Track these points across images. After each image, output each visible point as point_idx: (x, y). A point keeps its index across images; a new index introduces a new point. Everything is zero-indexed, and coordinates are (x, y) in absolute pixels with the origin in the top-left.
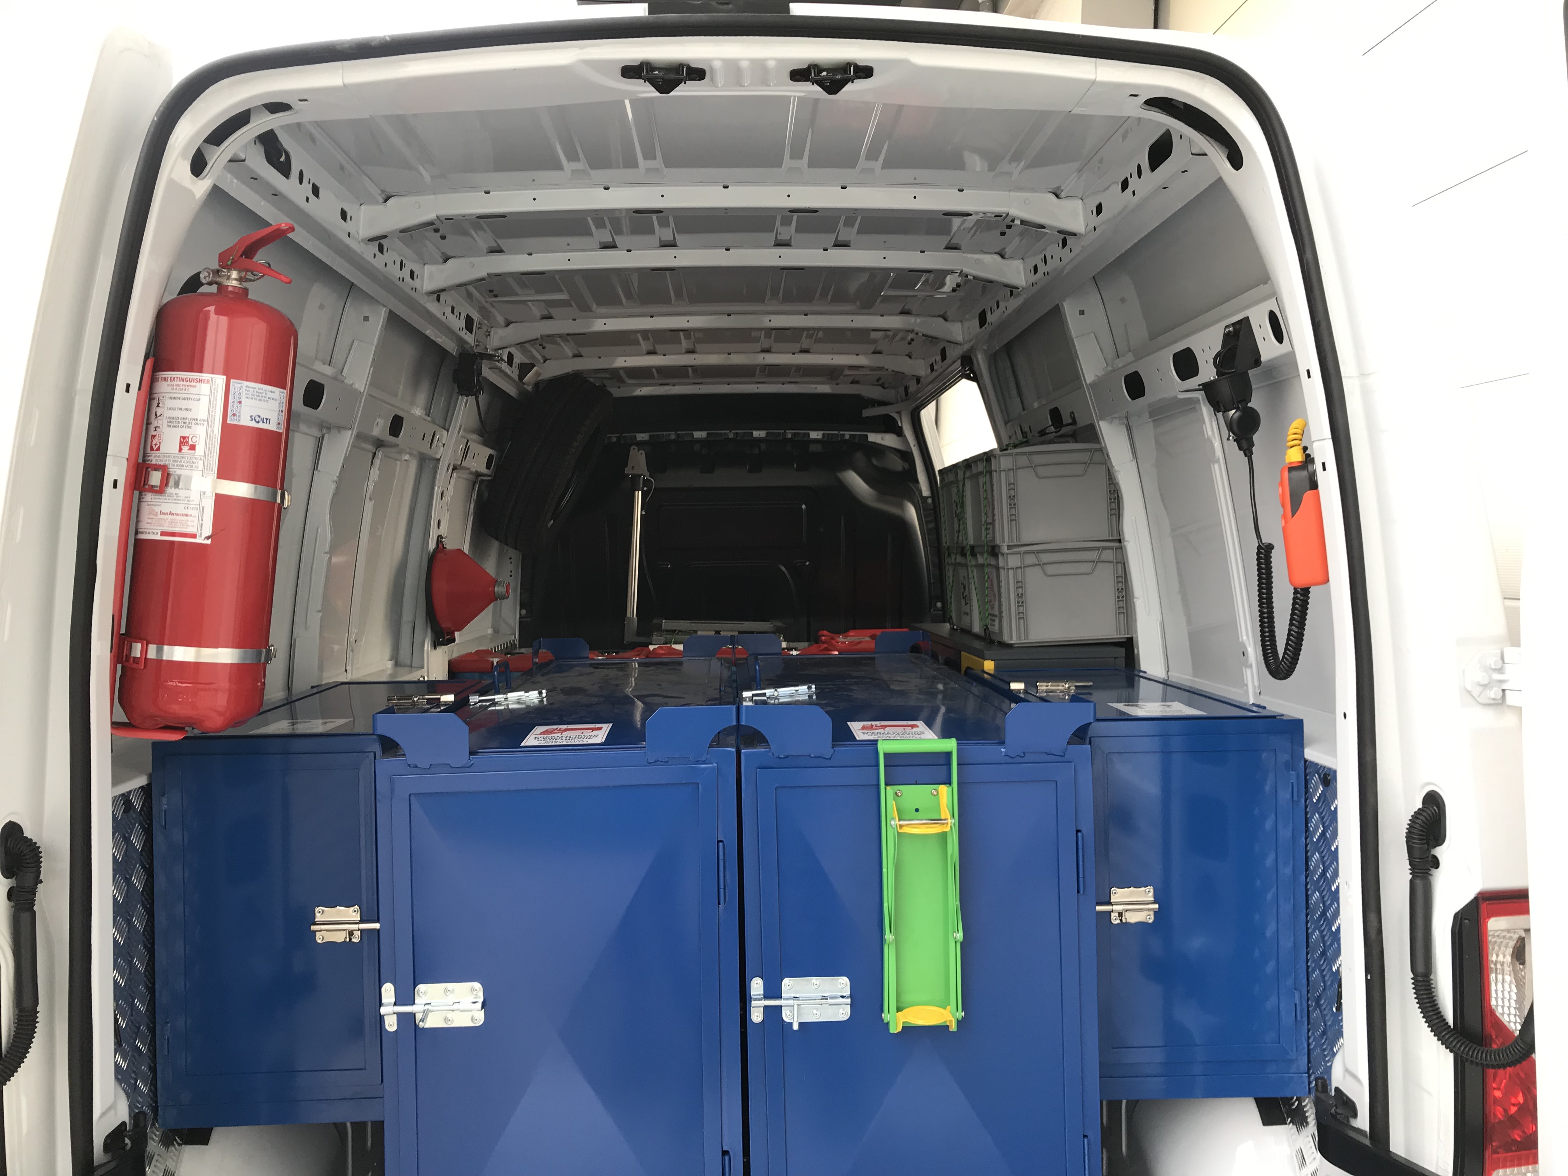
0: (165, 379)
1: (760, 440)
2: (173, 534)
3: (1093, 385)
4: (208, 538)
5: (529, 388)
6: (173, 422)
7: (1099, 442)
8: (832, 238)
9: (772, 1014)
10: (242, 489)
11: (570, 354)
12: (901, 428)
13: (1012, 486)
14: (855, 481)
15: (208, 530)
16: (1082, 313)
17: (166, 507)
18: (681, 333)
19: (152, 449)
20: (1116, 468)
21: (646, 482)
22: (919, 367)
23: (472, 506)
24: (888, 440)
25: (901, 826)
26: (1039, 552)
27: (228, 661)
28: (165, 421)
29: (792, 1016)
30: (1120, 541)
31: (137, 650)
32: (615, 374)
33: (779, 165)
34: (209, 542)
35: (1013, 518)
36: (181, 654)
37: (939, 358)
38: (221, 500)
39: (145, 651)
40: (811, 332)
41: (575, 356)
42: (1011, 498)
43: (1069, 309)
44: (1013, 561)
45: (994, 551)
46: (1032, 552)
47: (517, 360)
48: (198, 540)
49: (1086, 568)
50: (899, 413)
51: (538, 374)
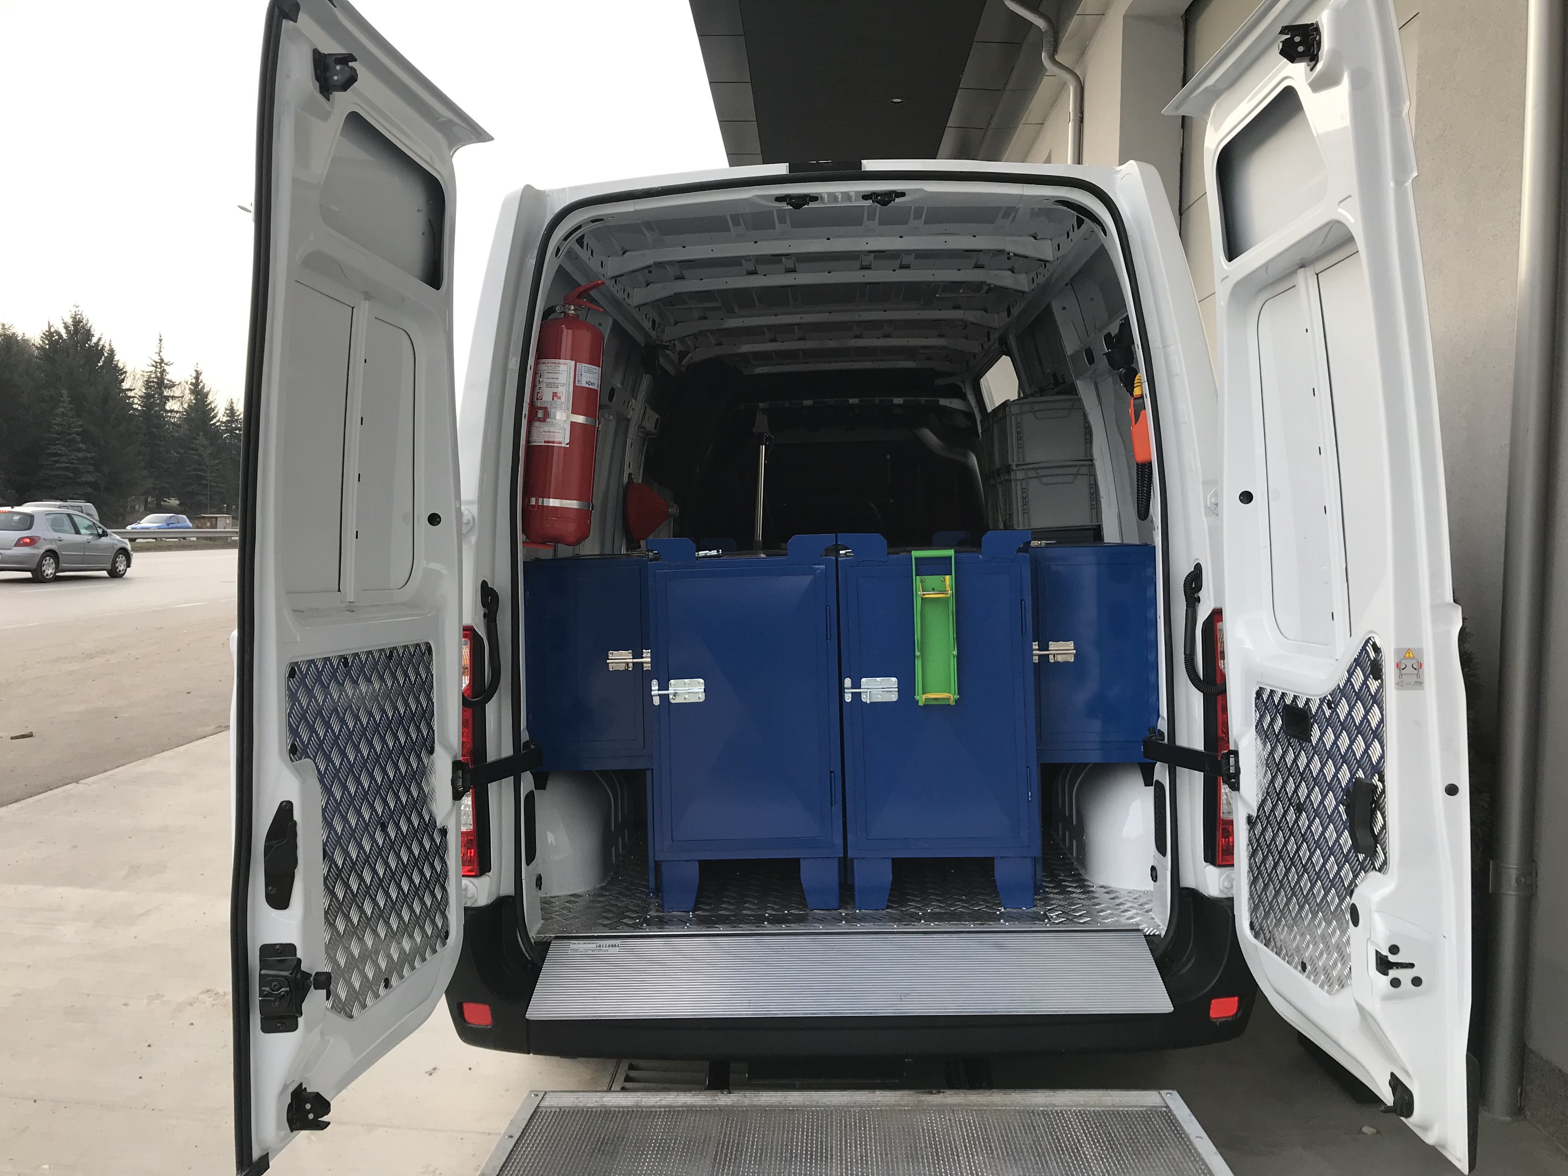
0: (544, 363)
1: (853, 406)
2: (548, 442)
3: (1072, 356)
4: (567, 444)
5: (684, 369)
6: (549, 385)
7: (1077, 394)
8: (898, 262)
9: (857, 696)
10: (580, 419)
11: (714, 342)
12: (965, 394)
13: (1019, 425)
14: (930, 437)
15: (567, 441)
16: (1064, 308)
17: (546, 429)
18: (796, 326)
19: (537, 399)
20: (1088, 411)
21: (768, 439)
22: (974, 347)
23: (643, 457)
24: (955, 404)
25: (924, 595)
26: (1038, 468)
27: (576, 507)
28: (545, 385)
29: (865, 698)
30: (1092, 460)
31: (533, 501)
32: (744, 357)
33: (860, 223)
34: (568, 446)
35: (1019, 447)
36: (553, 503)
37: (986, 339)
38: (573, 424)
39: (537, 501)
40: (890, 322)
41: (717, 345)
42: (1019, 433)
43: (1056, 307)
44: (1020, 475)
45: (1008, 469)
46: (1033, 469)
47: (678, 349)
48: (563, 445)
49: (1069, 479)
50: (963, 382)
51: (691, 358)
